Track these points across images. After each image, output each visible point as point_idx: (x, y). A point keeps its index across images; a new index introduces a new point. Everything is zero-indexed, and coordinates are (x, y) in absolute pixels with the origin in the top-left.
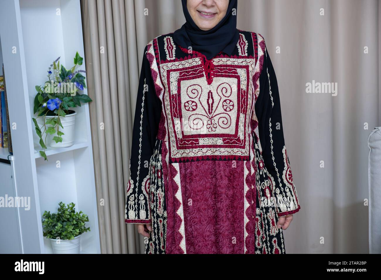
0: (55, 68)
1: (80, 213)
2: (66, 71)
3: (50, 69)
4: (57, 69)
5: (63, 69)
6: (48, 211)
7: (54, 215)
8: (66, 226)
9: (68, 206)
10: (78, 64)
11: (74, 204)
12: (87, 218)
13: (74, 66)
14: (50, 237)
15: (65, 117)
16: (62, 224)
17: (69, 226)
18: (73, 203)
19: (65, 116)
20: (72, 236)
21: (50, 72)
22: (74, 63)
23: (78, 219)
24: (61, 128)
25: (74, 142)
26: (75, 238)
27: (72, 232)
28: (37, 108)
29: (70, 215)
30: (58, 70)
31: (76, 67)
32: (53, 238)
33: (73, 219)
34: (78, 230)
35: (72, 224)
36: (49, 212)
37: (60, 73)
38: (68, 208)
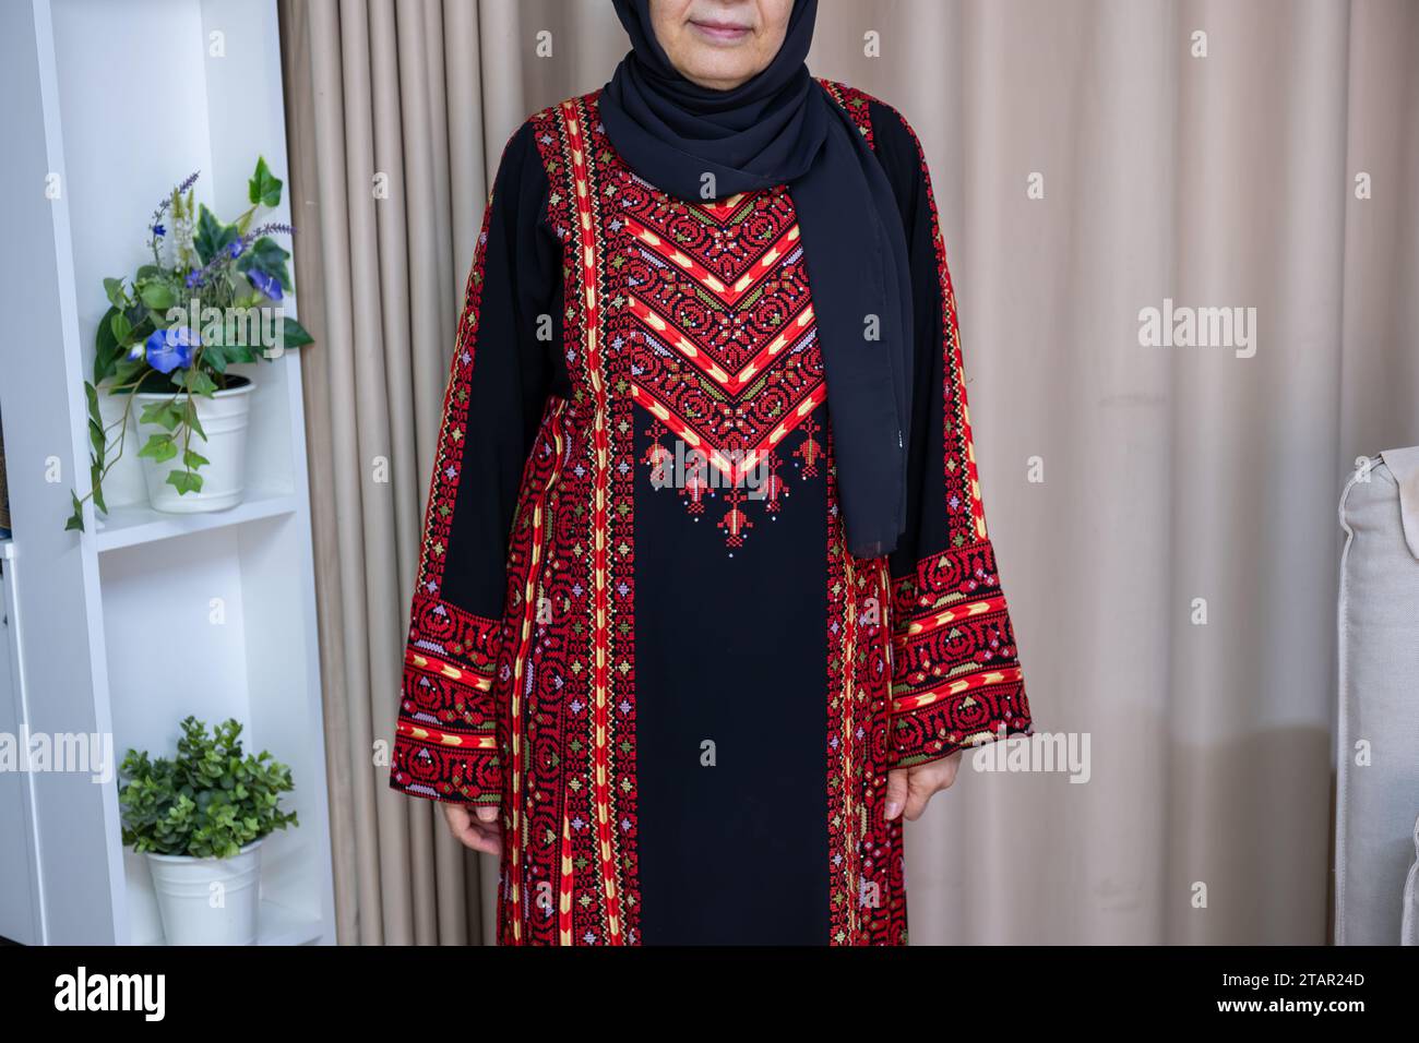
0: (178, 215)
1: (263, 757)
2: (217, 228)
3: (159, 216)
4: (186, 218)
5: (206, 221)
6: (140, 751)
7: (162, 764)
8: (208, 805)
9: (217, 731)
10: (262, 203)
11: (239, 723)
12: (288, 777)
13: (248, 210)
14: (147, 848)
15: (213, 398)
16: (192, 800)
17: (222, 805)
18: (233, 722)
19: (214, 395)
20: (232, 844)
21: (159, 230)
22: (249, 200)
23: (255, 778)
24: (200, 438)
25: (243, 495)
26: (243, 850)
27: (230, 828)
28: (108, 364)
29: (226, 767)
30: (188, 223)
31: (257, 211)
32: (158, 852)
33: (237, 780)
34: (255, 820)
35: (232, 798)
36: (146, 754)
37: (196, 233)
38: (218, 740)
